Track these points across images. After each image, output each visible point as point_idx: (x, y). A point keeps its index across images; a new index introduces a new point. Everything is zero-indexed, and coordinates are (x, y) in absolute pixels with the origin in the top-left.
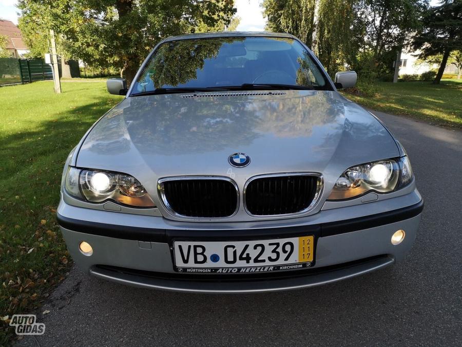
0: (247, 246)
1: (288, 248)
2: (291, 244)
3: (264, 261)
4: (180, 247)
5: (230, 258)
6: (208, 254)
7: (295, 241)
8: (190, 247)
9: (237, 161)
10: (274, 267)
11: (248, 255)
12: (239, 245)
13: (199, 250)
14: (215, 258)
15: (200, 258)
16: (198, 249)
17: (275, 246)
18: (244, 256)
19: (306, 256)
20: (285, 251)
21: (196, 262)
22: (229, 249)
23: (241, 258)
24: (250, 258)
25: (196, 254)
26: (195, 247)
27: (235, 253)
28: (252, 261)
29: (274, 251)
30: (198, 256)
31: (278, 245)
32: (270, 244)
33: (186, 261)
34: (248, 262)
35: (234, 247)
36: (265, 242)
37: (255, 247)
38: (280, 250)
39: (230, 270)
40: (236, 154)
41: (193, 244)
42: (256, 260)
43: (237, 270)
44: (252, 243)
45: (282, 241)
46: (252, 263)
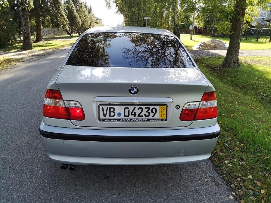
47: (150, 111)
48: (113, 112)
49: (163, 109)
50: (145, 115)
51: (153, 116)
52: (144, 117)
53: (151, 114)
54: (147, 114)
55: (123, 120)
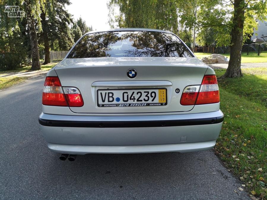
47: (149, 95)
48: (112, 97)
49: (162, 93)
50: (144, 100)
51: (153, 100)
52: (143, 102)
53: (151, 99)
54: (146, 98)
55: (122, 104)
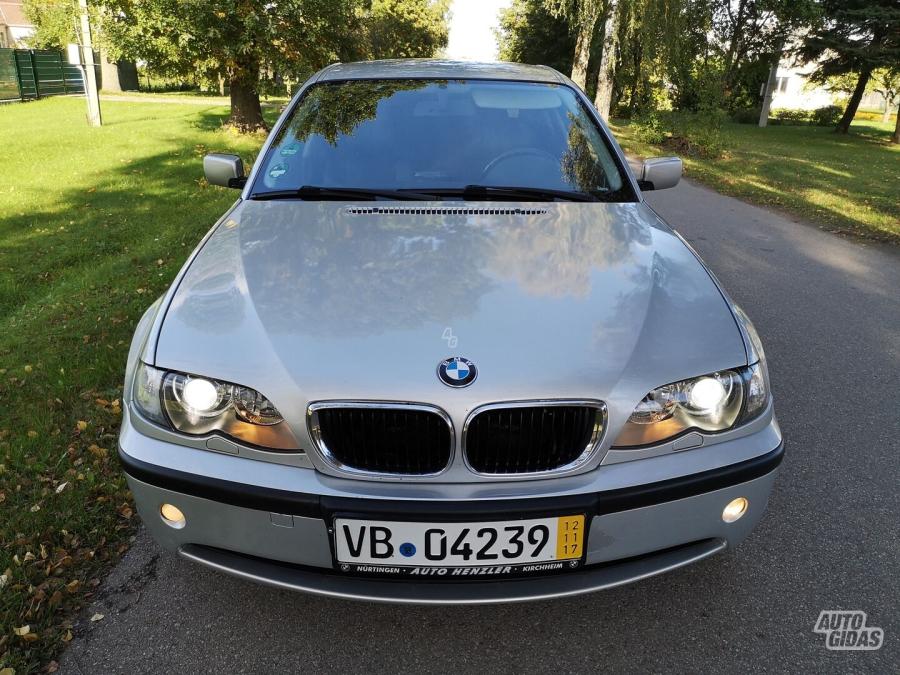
0: (466, 532)
1: (539, 535)
2: (545, 530)
3: (495, 557)
4: (346, 529)
5: (436, 550)
6: (396, 542)
7: (551, 523)
8: (363, 529)
9: (453, 374)
10: (513, 568)
11: (467, 545)
12: (452, 530)
13: (380, 535)
14: (408, 549)
15: (382, 549)
16: (378, 533)
17: (516, 532)
18: (461, 547)
19: (570, 549)
20: (532, 541)
21: (374, 554)
22: (433, 535)
23: (454, 551)
24: (471, 552)
25: (374, 541)
26: (373, 530)
27: (444, 542)
28: (473, 557)
29: (513, 540)
30: (378, 545)
31: (521, 530)
32: (507, 529)
33: (355, 553)
34: (466, 558)
35: (442, 532)
36: (499, 526)
37: (481, 534)
38: (524, 538)
39: (434, 570)
40: (451, 360)
41: (369, 524)
42: (481, 555)
43: (446, 571)
44: (475, 527)
45: (528, 524)
46: (473, 560)
